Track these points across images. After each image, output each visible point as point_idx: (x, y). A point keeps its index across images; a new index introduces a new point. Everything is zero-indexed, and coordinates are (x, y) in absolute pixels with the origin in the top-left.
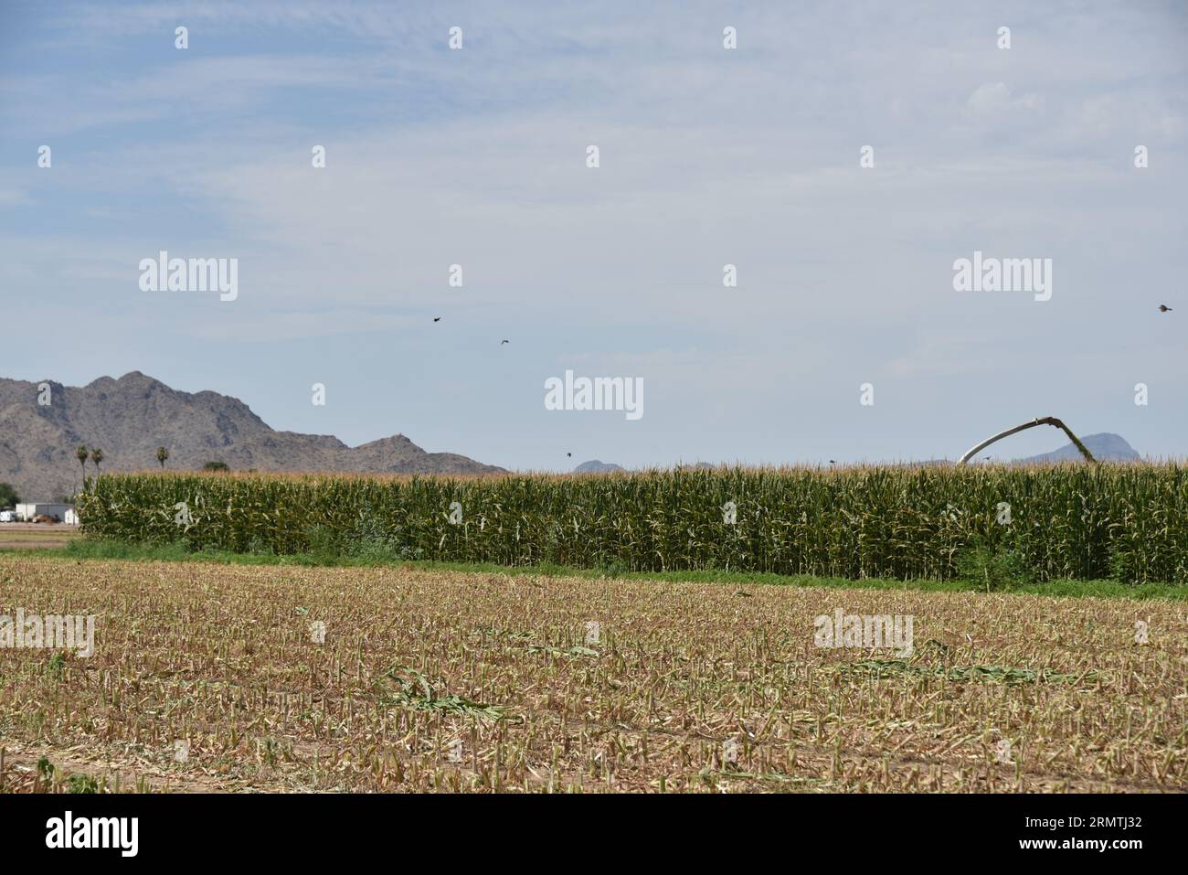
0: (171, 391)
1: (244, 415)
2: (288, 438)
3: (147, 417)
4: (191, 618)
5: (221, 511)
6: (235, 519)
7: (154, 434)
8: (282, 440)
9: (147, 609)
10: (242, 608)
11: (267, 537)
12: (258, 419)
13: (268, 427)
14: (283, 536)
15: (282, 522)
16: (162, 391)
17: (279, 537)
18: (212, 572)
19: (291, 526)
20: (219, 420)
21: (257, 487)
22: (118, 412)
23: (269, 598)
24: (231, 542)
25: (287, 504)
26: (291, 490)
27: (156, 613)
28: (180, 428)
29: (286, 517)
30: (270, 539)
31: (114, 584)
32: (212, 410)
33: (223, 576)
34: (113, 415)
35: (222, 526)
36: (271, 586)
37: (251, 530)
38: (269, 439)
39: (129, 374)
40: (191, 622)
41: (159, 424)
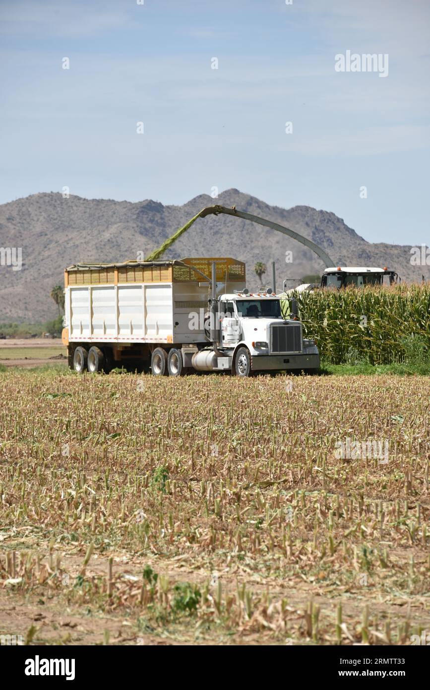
0: (267, 206)
1: (338, 229)
2: (382, 249)
3: (244, 232)
4: (290, 429)
5: (317, 323)
6: (331, 331)
7: (252, 249)
8: (376, 251)
9: (247, 421)
10: (339, 418)
11: (363, 348)
12: (352, 232)
13: (363, 240)
14: (378, 346)
15: (378, 333)
16: (259, 207)
17: (374, 347)
18: (310, 383)
19: (386, 336)
20: (314, 233)
21: (352, 299)
22: (216, 229)
23: (365, 407)
24: (328, 353)
25: (382, 315)
26: (385, 302)
27: (256, 424)
28: (278, 242)
29: (381, 328)
30: (366, 349)
31: (216, 396)
32: (307, 224)
33: (321, 386)
34: (212, 231)
35: (319, 338)
36: (367, 396)
37: (347, 342)
38: (364, 251)
39: (226, 192)
40: (290, 433)
41: (256, 240)
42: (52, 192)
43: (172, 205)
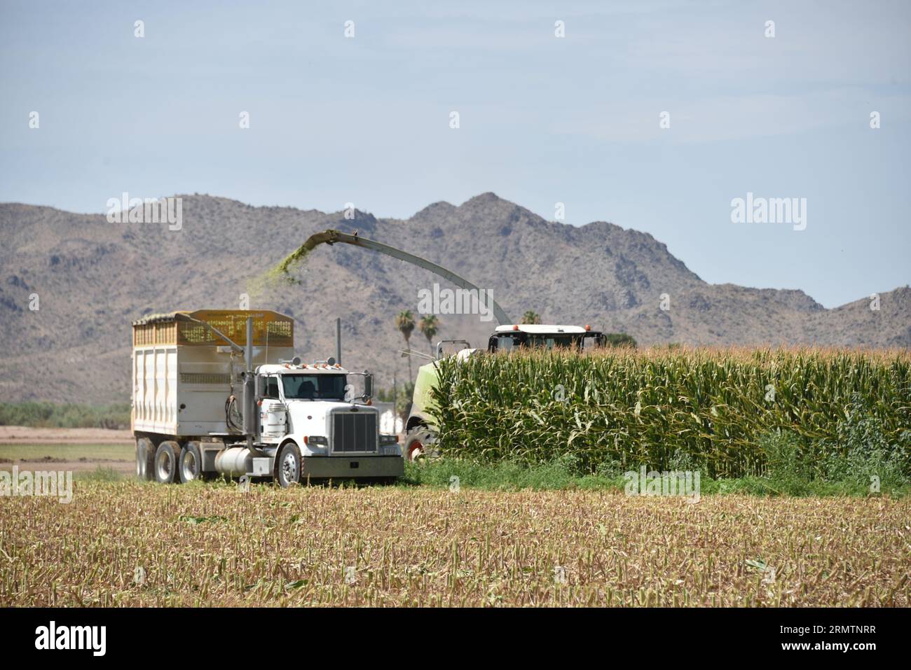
0: (544, 222)
1: (658, 260)
2: (728, 294)
3: (506, 263)
4: (581, 577)
5: (625, 410)
6: (647, 422)
7: (518, 290)
8: (719, 297)
9: (512, 563)
10: (660, 562)
11: (698, 451)
12: (680, 265)
13: (698, 278)
14: (723, 449)
15: (722, 427)
16: (530, 223)
17: (716, 450)
18: (611, 506)
19: (736, 432)
20: (619, 267)
21: (681, 372)
22: (460, 257)
23: (702, 546)
24: (641, 458)
25: (729, 398)
26: (735, 377)
27: (526, 569)
28: (559, 281)
29: (728, 419)
30: (702, 453)
31: (460, 525)
32: (608, 250)
33: (629, 511)
34: (455, 261)
35: (626, 434)
36: (705, 527)
37: (673, 440)
38: (699, 297)
39: (478, 198)
40: (582, 584)
41: (525, 276)
42: (196, 194)
43: (390, 218)
